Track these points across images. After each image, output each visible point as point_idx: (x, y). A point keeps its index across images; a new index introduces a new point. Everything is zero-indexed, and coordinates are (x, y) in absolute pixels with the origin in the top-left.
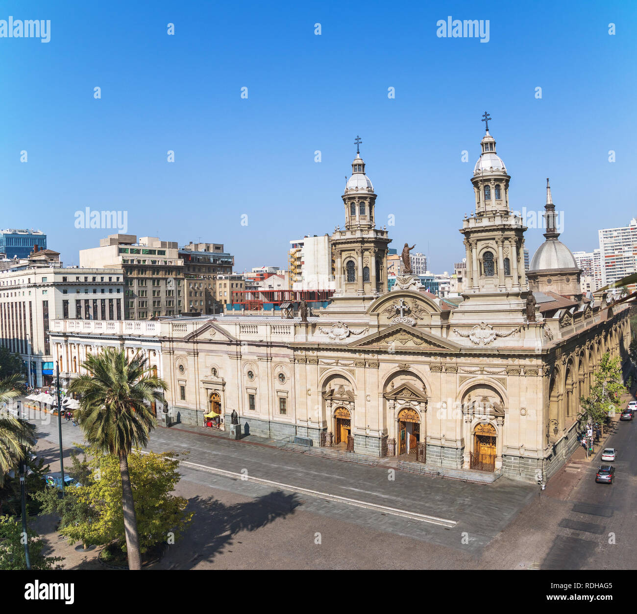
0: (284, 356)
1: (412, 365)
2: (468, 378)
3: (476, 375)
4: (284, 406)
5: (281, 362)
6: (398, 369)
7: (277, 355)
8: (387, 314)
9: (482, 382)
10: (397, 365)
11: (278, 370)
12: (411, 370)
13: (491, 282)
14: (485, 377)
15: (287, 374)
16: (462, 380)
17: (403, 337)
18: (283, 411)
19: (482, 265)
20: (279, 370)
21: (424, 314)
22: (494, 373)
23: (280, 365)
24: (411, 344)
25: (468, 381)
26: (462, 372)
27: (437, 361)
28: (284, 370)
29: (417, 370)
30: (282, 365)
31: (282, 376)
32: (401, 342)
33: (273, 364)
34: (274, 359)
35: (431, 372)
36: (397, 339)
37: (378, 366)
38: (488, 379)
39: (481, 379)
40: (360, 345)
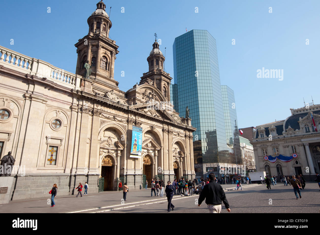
0: (64, 102)
1: (155, 128)
3: (177, 137)
4: (52, 155)
5: (59, 108)
6: (149, 129)
7: (54, 99)
10: (149, 126)
11: (52, 116)
12: (155, 130)
15: (65, 122)
16: (173, 138)
17: (153, 111)
18: (53, 161)
22: (182, 137)
23: (58, 110)
26: (173, 134)
27: (166, 127)
28: (61, 116)
29: (158, 131)
30: (59, 110)
31: (58, 122)
32: (151, 113)
33: (47, 108)
34: (49, 102)
35: (163, 133)
36: (150, 111)
37: (141, 125)
38: (180, 139)
39: (178, 139)
40: (135, 109)
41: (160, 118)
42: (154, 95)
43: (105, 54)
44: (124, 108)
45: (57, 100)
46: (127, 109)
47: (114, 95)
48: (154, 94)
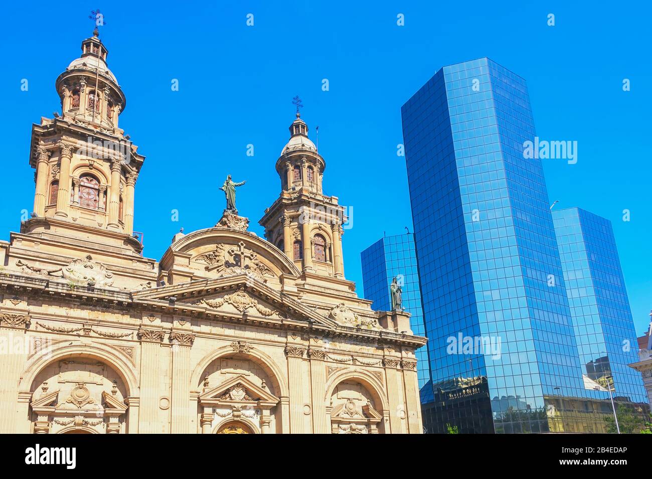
1: (254, 346)
2: (337, 369)
3: (348, 366)
6: (229, 351)
9: (356, 375)
10: (229, 343)
12: (252, 353)
14: (358, 369)
16: (329, 371)
17: (242, 300)
22: (368, 365)
24: (253, 313)
25: (337, 374)
26: (330, 360)
27: (296, 341)
29: (263, 353)
32: (236, 308)
35: (287, 359)
36: (229, 302)
37: (192, 342)
38: (362, 371)
39: (353, 371)
40: (160, 298)
41: (275, 318)
42: (242, 256)
43: (92, 169)
44: (115, 299)
46: (130, 301)
47: (97, 268)
48: (242, 253)
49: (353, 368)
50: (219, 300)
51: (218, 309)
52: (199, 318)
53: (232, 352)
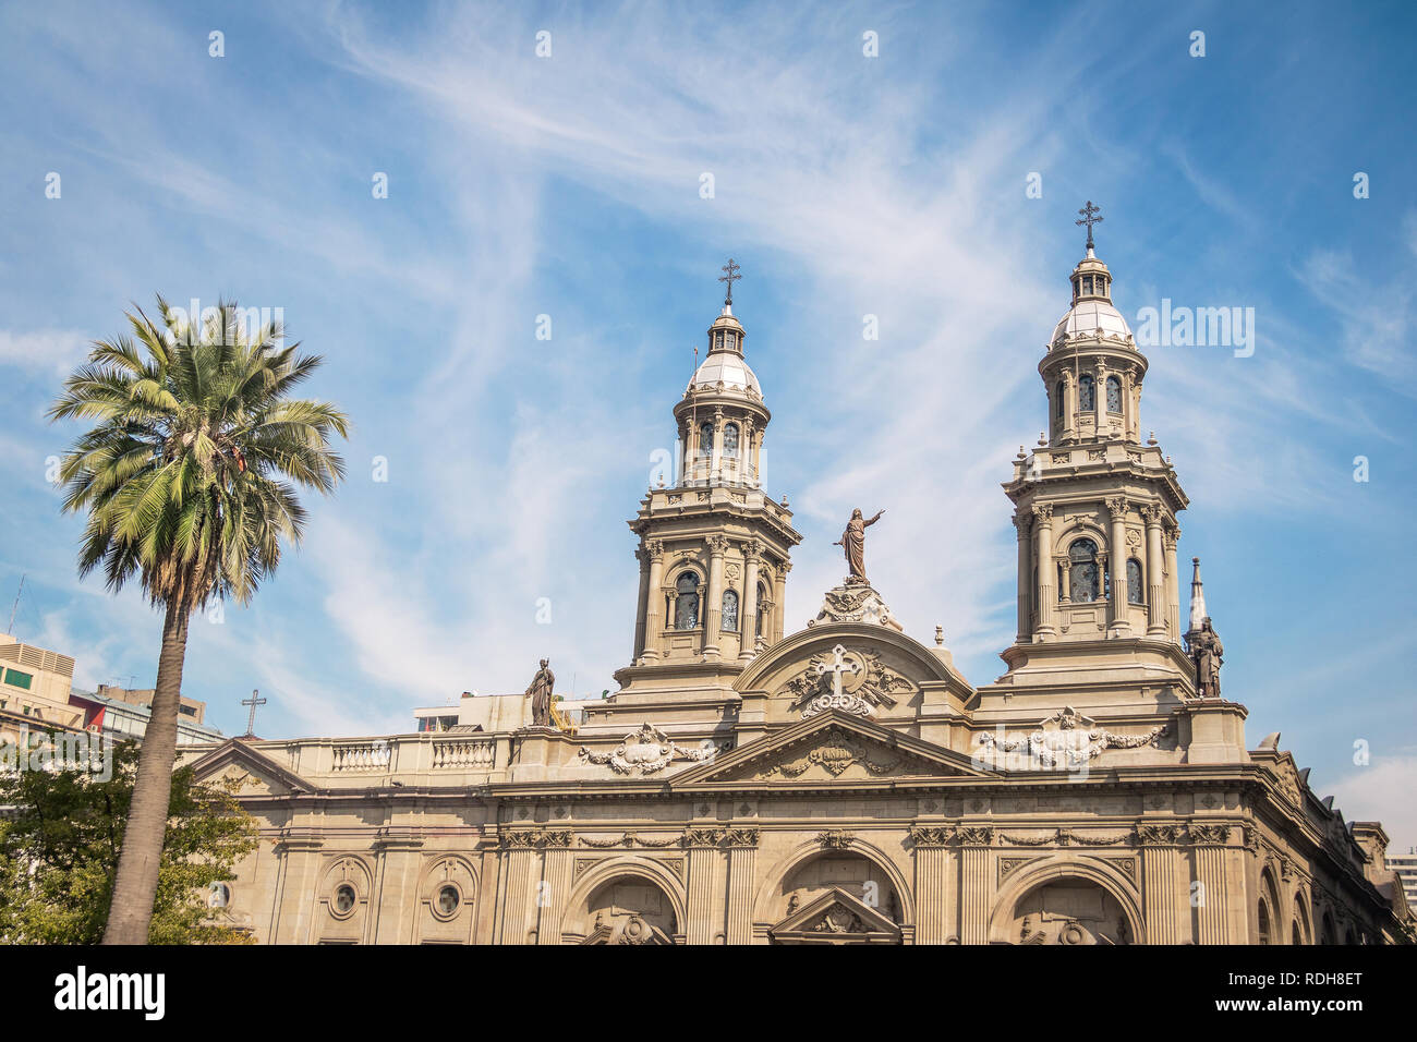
0: (464, 831)
1: (858, 835)
2: (1024, 862)
3: (1048, 853)
5: (452, 854)
6: (817, 848)
7: (440, 832)
8: (791, 695)
9: (1068, 871)
10: (815, 835)
11: (440, 876)
12: (854, 847)
13: (1089, 618)
14: (1075, 856)
15: (467, 889)
16: (1006, 868)
17: (837, 753)
19: (1066, 574)
20: (443, 877)
21: (899, 690)
22: (1098, 845)
23: (448, 860)
24: (856, 774)
25: (1023, 871)
26: (1006, 844)
27: (932, 819)
28: (459, 875)
29: (872, 847)
30: (453, 859)
31: (450, 894)
33: (425, 860)
34: (430, 843)
35: (914, 855)
36: (818, 761)
37: (754, 840)
38: (1083, 860)
39: (1061, 861)
40: (708, 779)
45: (446, 831)
46: (668, 791)
49: (1060, 856)
50: (797, 764)
51: (799, 779)
52: (765, 798)
53: (819, 850)
